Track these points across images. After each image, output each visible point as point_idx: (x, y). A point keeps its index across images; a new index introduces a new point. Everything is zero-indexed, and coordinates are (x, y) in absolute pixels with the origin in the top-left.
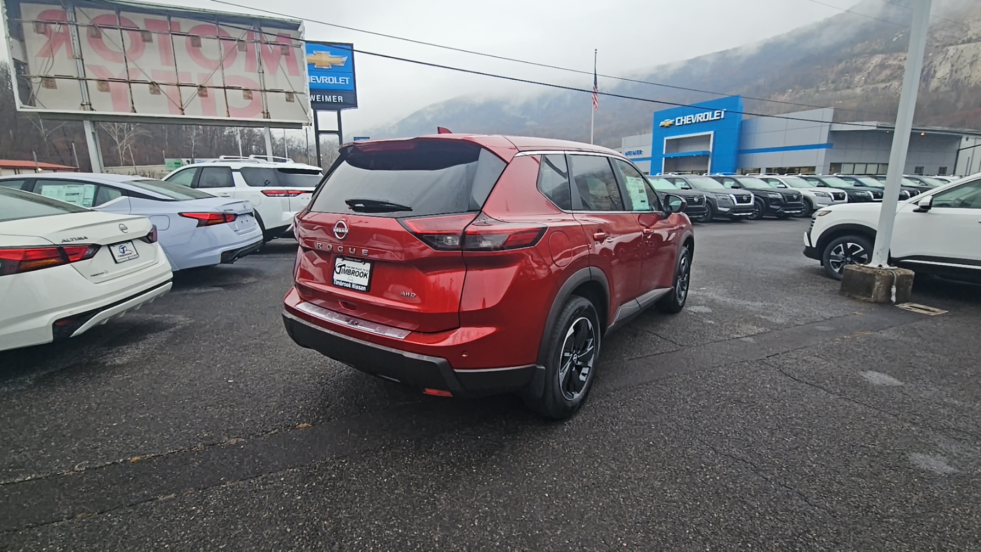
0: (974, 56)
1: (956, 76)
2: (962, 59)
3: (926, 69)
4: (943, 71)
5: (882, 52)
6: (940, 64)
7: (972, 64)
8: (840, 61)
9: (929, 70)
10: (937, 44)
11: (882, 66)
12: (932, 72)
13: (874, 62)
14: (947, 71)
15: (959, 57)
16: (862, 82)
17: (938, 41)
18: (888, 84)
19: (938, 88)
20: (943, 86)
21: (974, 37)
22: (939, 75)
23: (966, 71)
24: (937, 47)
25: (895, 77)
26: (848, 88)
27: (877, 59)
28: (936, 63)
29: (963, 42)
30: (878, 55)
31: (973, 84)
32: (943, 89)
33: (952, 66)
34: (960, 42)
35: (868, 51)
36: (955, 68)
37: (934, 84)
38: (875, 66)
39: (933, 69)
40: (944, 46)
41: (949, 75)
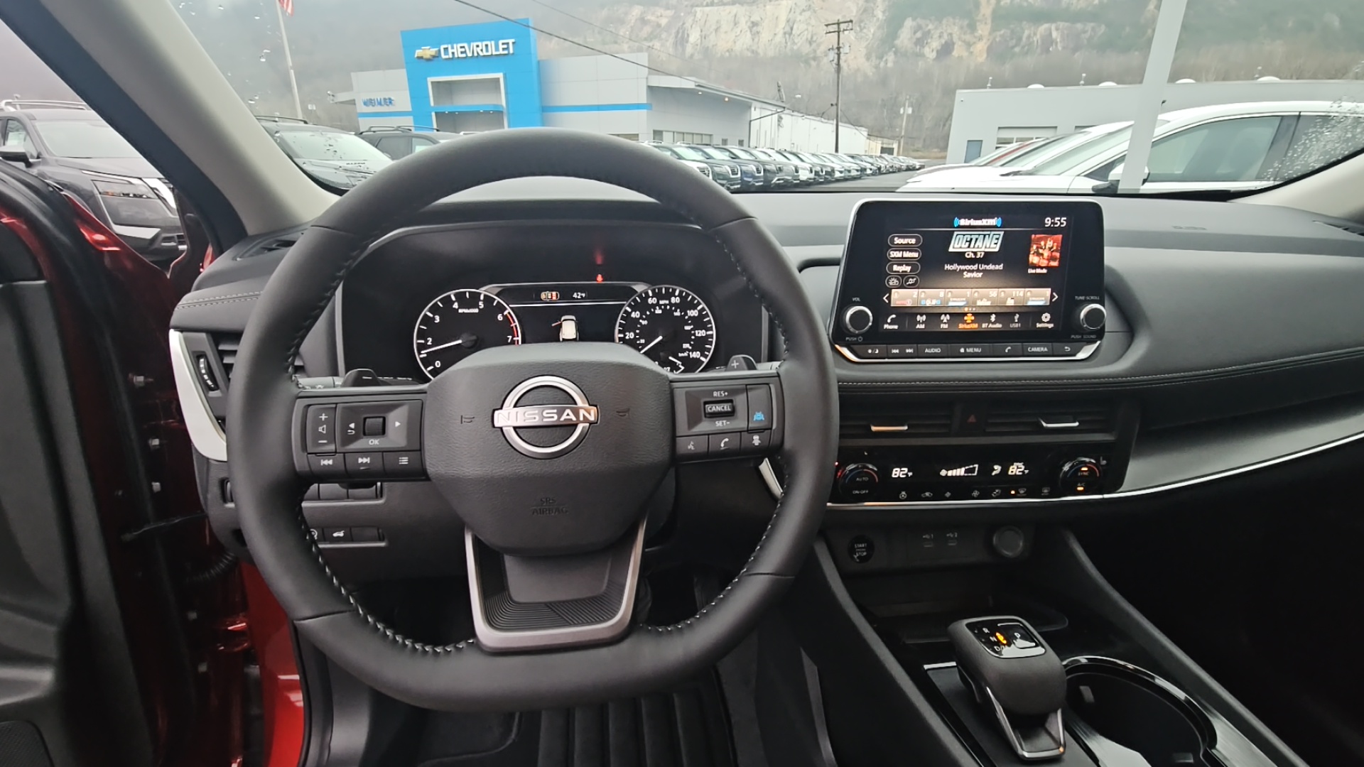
0: (717, 22)
1: (705, 43)
2: (708, 24)
3: (681, 31)
4: (694, 37)
5: (639, 3)
6: (691, 26)
7: (716, 30)
9: (683, 32)
10: (686, 3)
11: (643, 21)
12: (686, 36)
13: (634, 14)
14: (698, 37)
15: (706, 21)
16: (627, 38)
18: (651, 44)
19: (692, 56)
20: (696, 54)
22: (692, 39)
23: (712, 37)
24: (686, 6)
25: (655, 37)
26: (616, 42)
27: (636, 11)
28: (688, 25)
29: (707, 5)
30: (637, 6)
31: (719, 55)
32: (697, 57)
33: (701, 31)
34: (705, 3)
36: (703, 33)
37: (689, 50)
38: (636, 20)
39: (686, 32)
40: (692, 6)
41: (699, 41)
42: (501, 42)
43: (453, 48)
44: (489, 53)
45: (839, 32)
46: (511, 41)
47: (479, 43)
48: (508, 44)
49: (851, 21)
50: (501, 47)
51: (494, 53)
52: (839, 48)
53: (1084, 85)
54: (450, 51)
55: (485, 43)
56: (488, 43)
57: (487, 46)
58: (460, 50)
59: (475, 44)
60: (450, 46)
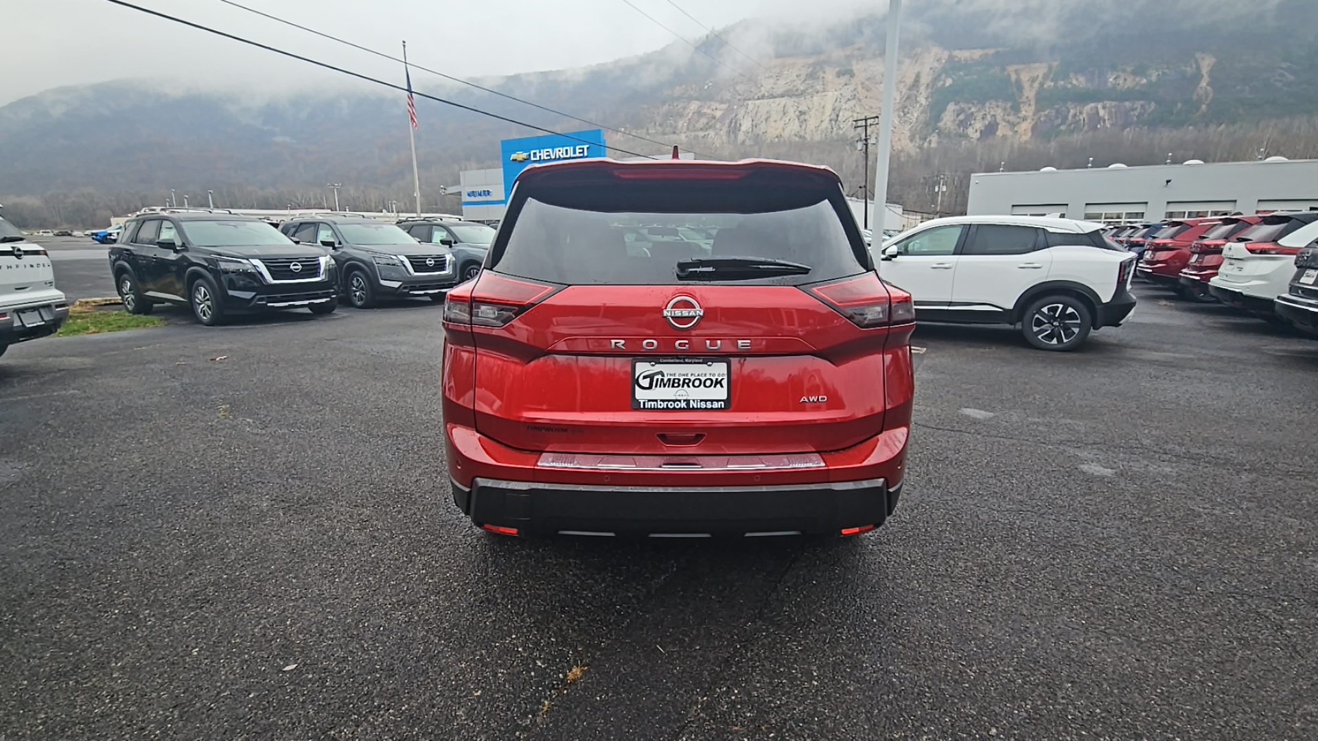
0: (767, 112)
1: (756, 131)
2: (759, 115)
3: (734, 121)
4: (746, 125)
5: (697, 99)
6: (743, 117)
7: (766, 120)
8: (664, 103)
9: (736, 122)
10: (739, 97)
11: (699, 113)
12: (738, 125)
13: (692, 108)
14: (750, 125)
15: (757, 112)
16: (685, 129)
17: (739, 95)
18: (706, 133)
19: (744, 142)
20: (748, 141)
21: (766, 94)
22: (743, 128)
23: (763, 126)
24: (739, 100)
25: (710, 127)
26: (674, 133)
27: (694, 106)
28: (740, 116)
29: (758, 99)
30: (694, 101)
31: (769, 140)
32: (748, 143)
33: (752, 120)
34: (756, 97)
35: (686, 96)
36: (754, 122)
37: (741, 137)
38: (694, 113)
39: (738, 122)
40: (745, 100)
41: (751, 129)
42: (577, 147)
43: (540, 152)
44: (568, 156)
45: (866, 126)
46: (585, 147)
47: (561, 149)
48: (583, 149)
49: (877, 117)
50: (578, 151)
51: (572, 155)
52: (866, 140)
53: (1091, 167)
54: (538, 155)
55: (565, 148)
56: (568, 148)
57: (567, 150)
58: (546, 154)
59: (558, 149)
60: (538, 151)
